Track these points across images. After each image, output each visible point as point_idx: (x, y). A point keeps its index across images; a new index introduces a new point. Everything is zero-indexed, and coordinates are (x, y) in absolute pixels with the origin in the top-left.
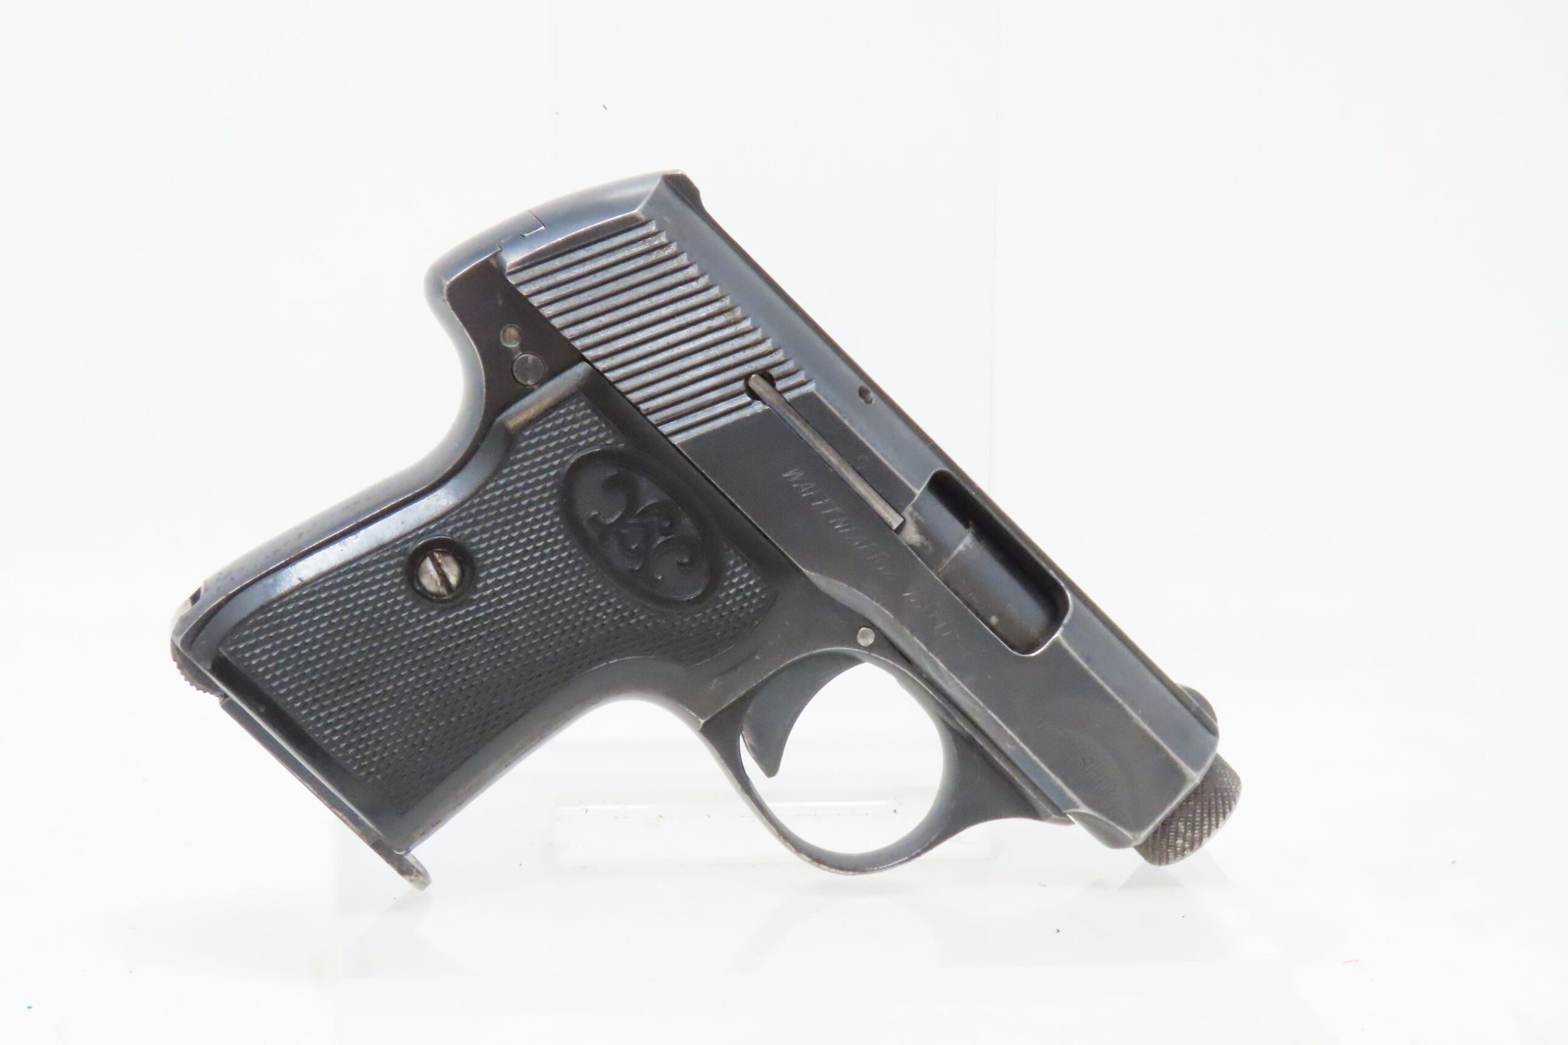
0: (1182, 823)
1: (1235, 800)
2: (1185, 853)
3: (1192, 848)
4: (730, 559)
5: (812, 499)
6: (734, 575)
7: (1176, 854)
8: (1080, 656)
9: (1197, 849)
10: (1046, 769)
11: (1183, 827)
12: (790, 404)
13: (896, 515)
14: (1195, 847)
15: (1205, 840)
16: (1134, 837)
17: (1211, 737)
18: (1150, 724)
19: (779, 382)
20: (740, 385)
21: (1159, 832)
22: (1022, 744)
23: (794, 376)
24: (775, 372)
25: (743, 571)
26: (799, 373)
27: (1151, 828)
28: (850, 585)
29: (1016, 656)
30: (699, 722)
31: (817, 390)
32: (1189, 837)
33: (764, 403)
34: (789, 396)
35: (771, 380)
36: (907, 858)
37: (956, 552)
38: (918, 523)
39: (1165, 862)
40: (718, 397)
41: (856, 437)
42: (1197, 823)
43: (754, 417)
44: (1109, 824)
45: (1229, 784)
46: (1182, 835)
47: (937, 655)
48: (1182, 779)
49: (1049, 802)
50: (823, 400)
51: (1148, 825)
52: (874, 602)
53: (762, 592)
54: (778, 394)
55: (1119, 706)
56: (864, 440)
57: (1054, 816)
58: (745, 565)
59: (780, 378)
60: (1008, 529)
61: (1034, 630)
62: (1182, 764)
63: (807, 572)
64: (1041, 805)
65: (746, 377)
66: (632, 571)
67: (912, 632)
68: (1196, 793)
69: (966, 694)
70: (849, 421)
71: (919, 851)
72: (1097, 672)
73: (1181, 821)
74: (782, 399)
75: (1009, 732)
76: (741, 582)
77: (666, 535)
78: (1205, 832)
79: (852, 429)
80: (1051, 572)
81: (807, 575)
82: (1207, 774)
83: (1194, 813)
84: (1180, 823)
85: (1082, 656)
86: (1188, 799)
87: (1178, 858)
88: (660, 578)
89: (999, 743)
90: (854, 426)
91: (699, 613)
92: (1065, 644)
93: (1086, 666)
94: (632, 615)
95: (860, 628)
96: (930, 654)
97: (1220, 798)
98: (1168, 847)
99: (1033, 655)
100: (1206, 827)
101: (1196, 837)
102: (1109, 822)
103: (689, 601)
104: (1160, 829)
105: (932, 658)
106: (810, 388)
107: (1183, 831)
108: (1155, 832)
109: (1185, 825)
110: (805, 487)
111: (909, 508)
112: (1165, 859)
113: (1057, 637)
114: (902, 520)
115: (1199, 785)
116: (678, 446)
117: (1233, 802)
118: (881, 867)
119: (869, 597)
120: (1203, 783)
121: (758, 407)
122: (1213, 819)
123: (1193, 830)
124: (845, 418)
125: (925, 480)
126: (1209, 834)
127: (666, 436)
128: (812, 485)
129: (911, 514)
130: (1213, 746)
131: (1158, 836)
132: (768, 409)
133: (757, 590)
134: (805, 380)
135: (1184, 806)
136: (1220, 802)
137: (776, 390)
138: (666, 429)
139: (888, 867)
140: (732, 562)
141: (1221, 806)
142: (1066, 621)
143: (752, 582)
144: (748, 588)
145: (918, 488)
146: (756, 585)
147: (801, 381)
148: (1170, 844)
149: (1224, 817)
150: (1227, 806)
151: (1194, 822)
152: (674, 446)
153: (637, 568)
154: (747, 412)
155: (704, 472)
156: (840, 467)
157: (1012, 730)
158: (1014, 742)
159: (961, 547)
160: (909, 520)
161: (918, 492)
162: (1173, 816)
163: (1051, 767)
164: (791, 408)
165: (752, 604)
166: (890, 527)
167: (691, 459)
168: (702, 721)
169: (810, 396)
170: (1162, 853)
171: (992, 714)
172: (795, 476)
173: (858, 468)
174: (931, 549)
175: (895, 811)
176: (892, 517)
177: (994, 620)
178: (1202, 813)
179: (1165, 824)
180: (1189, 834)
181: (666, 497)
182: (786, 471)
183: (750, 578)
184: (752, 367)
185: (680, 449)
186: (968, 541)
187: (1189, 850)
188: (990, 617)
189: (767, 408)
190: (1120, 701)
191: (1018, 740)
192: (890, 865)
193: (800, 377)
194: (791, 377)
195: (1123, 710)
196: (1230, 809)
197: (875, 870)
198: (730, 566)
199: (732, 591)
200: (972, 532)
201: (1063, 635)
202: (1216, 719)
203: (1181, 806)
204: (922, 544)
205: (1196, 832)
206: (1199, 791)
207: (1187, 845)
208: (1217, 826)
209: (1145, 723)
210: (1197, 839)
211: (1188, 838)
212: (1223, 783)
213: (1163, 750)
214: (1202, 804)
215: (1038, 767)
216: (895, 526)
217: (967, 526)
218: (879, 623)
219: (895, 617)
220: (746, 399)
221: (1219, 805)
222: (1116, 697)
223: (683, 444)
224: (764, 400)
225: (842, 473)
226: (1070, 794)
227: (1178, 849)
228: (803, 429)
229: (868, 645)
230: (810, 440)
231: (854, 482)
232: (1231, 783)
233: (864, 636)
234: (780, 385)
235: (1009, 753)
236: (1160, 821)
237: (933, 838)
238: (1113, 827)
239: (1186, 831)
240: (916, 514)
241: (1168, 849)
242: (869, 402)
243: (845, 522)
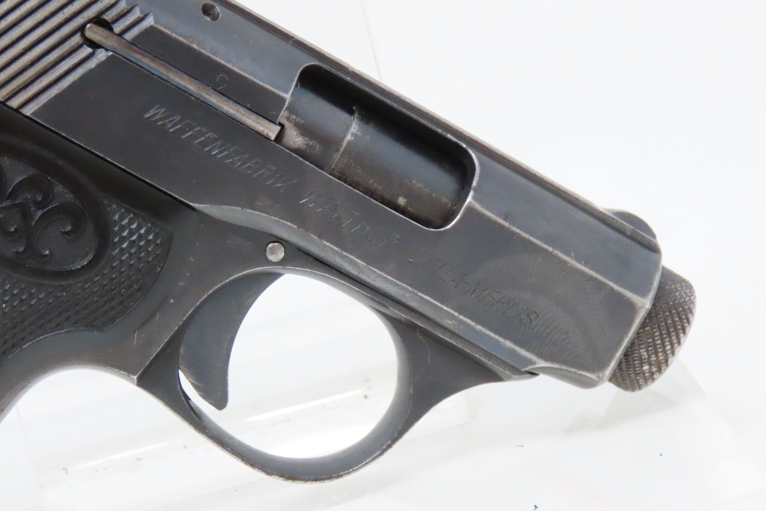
0: (644, 350)
1: (691, 312)
2: (655, 376)
3: (660, 371)
4: (114, 214)
5: (181, 131)
6: (123, 228)
7: (646, 380)
8: (497, 215)
9: (665, 370)
10: (492, 335)
11: (645, 353)
12: (133, 43)
13: (272, 125)
14: (663, 369)
15: (670, 360)
16: (598, 377)
17: (653, 255)
18: (586, 264)
19: (116, 25)
20: (77, 39)
21: (623, 363)
22: (461, 317)
23: (130, 14)
24: (108, 17)
25: (130, 223)
26: (133, 11)
27: (613, 364)
28: (243, 207)
29: (433, 232)
30: (133, 379)
31: (156, 22)
32: (654, 361)
33: (107, 50)
34: (129, 36)
35: (107, 26)
36: (379, 452)
37: (345, 144)
38: (297, 125)
39: (638, 389)
40: (58, 57)
41: (209, 58)
42: (658, 346)
43: (100, 65)
44: (570, 371)
45: (682, 297)
46: (646, 361)
47: (351, 253)
48: (632, 308)
49: (504, 364)
50: (166, 31)
51: (609, 361)
52: (273, 217)
53: (155, 237)
54: (118, 37)
55: (551, 253)
56: (218, 59)
57: (514, 376)
58: (132, 215)
59: (116, 21)
60: (395, 105)
61: (446, 200)
62: (628, 294)
63: (196, 205)
64: (498, 369)
65: (81, 29)
66: (18, 253)
67: (319, 237)
68: (649, 316)
69: (392, 282)
70: (197, 45)
71: (389, 442)
72: (518, 227)
73: (642, 348)
74: (123, 41)
75: (445, 308)
76: (131, 233)
77: (42, 208)
78: (669, 352)
79: (203, 51)
80: (449, 136)
81: (197, 208)
82: (657, 294)
83: (653, 337)
84: (641, 351)
85: (498, 215)
86: (643, 325)
87: (648, 383)
88: (47, 252)
89: (439, 320)
90: (203, 49)
91: (97, 276)
92: (478, 206)
93: (506, 224)
94: (31, 296)
95: (268, 245)
96: (344, 253)
97: (676, 315)
98: (637, 374)
99: (449, 227)
100: (668, 347)
101: (662, 360)
102: (570, 369)
103: (83, 267)
104: (623, 360)
105: (347, 257)
106: (149, 22)
107: (646, 356)
108: (620, 364)
109: (647, 351)
110: (170, 122)
111: (284, 113)
112: (636, 386)
113: (470, 203)
114: (278, 128)
115: (651, 309)
116: (31, 117)
117: (690, 315)
118: (355, 468)
119: (266, 213)
120: (654, 305)
121: (101, 55)
122: (674, 338)
123: (656, 353)
124: (192, 42)
125: (292, 81)
126: (673, 353)
127: (17, 110)
128: (178, 118)
129: (288, 119)
130: (657, 262)
131: (624, 366)
132: (112, 55)
133: (151, 237)
134: (142, 16)
135: (641, 333)
136: (677, 319)
137: (115, 34)
138: (14, 103)
139: (363, 466)
140: (116, 217)
141: (678, 323)
142: (474, 183)
143: (142, 231)
144: (140, 237)
145: (287, 92)
146: (147, 232)
147: (138, 17)
148: (637, 372)
149: (684, 332)
150: (685, 321)
151: (655, 345)
152: (27, 117)
153: (21, 249)
154: (92, 64)
155: (64, 135)
156: (200, 92)
157: (447, 307)
158: (453, 317)
159: (349, 137)
160: (287, 124)
161: (288, 96)
162: (632, 344)
163: (496, 332)
164: (135, 47)
165: (149, 252)
166: (268, 139)
167: (47, 126)
168: (135, 377)
169: (151, 30)
170: (633, 382)
171: (423, 296)
172: (156, 114)
173: (218, 89)
174: (318, 148)
175: (365, 397)
176: (267, 128)
177: (402, 201)
178: (661, 335)
179: (626, 355)
180: (653, 358)
181: (31, 171)
182: (148, 110)
183: (139, 227)
184: (84, 18)
185: (35, 118)
186: (355, 128)
187: (658, 374)
188: (397, 199)
189: (110, 53)
190: (551, 249)
191: (456, 314)
192: (364, 463)
193: (136, 14)
194: (128, 16)
195: (556, 257)
196: (689, 322)
197: (351, 472)
198: (115, 221)
199: (124, 246)
200: (358, 118)
201: (474, 198)
202: (654, 236)
203: (638, 334)
204: (308, 145)
205: (660, 354)
206: (653, 315)
207: (654, 370)
208: (679, 343)
209: (581, 263)
210: (663, 361)
211: (653, 363)
212: (675, 298)
213: (606, 285)
214: (659, 326)
215: (485, 335)
216: (273, 136)
217: (351, 112)
218: (284, 235)
219: (298, 227)
220: (87, 50)
221: (677, 321)
222: (546, 246)
223: (34, 114)
224: (105, 46)
225: (203, 97)
226: (523, 352)
227: (647, 375)
228: (153, 65)
229: (279, 260)
230: (162, 74)
231: (219, 104)
232: (684, 296)
233: (273, 252)
234: (118, 28)
235: (452, 328)
236: (621, 354)
237: (400, 428)
238: (575, 373)
239: (649, 357)
240: (293, 117)
241: (637, 376)
242: (215, 18)
243: (221, 146)
